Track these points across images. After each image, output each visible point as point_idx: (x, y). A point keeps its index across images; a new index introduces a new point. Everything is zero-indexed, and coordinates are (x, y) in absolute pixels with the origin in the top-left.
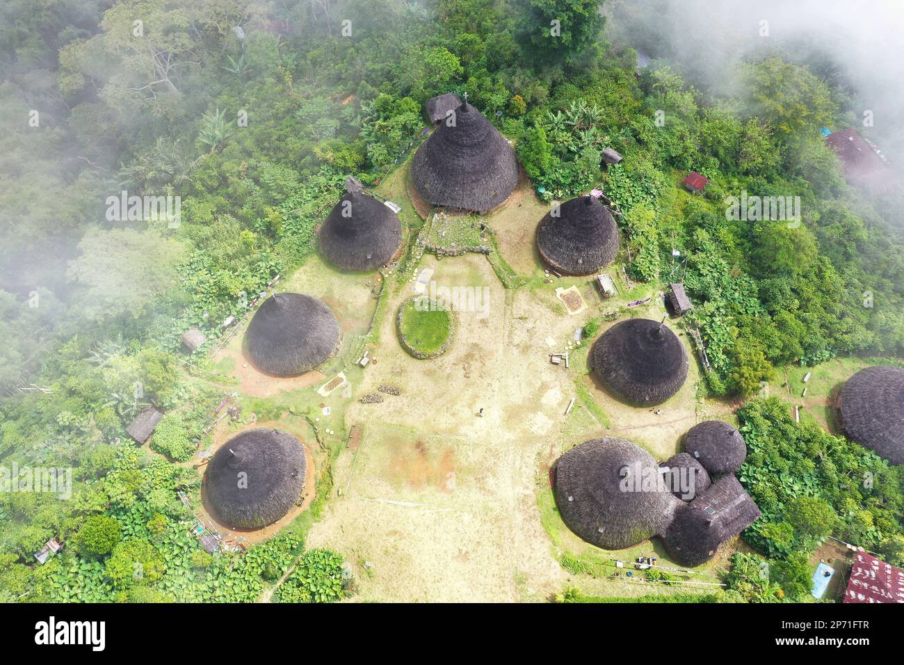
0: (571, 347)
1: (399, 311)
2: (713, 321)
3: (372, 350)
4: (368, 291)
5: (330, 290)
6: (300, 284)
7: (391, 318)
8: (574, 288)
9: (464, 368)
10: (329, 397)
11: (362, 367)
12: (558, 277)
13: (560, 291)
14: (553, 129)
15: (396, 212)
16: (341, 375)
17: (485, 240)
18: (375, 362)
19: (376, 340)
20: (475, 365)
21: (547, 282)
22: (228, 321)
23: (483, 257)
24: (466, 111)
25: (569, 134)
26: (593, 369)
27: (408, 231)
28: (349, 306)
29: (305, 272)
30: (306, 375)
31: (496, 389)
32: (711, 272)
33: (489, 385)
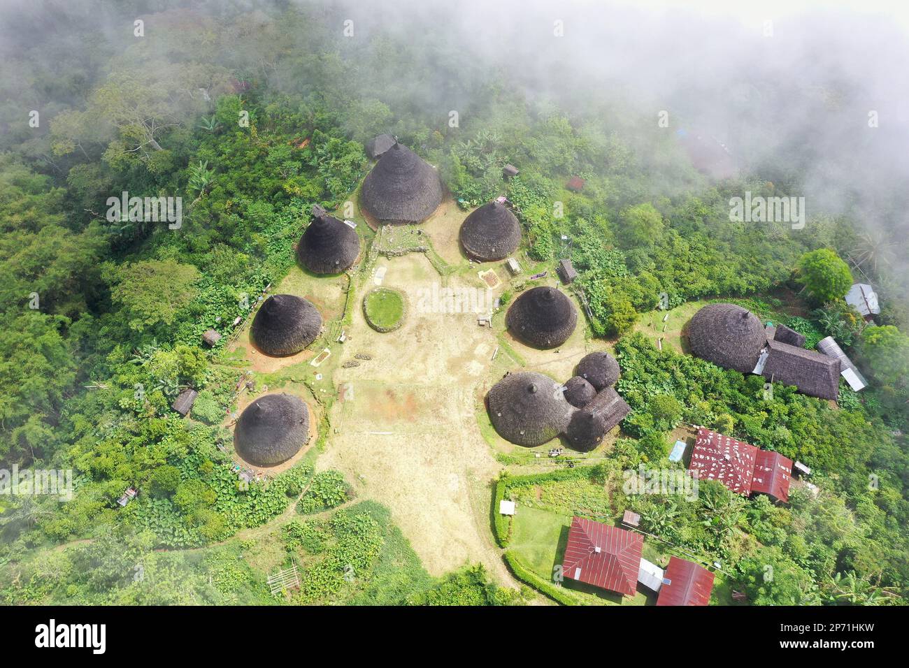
0: (493, 313)
1: (364, 301)
2: (593, 284)
3: (347, 330)
4: (339, 288)
5: (311, 291)
6: (287, 289)
7: (359, 305)
8: (491, 270)
9: (416, 336)
10: (320, 366)
11: (341, 343)
12: (479, 263)
13: (481, 273)
14: (465, 155)
15: (353, 228)
16: (326, 350)
17: (422, 242)
18: (350, 339)
19: (349, 323)
20: (424, 333)
21: (471, 268)
22: (236, 321)
23: (423, 254)
24: (398, 149)
25: (477, 158)
26: (510, 326)
27: (364, 241)
28: (326, 301)
29: (290, 279)
30: (300, 354)
31: (440, 348)
32: (591, 249)
33: (436, 345)
